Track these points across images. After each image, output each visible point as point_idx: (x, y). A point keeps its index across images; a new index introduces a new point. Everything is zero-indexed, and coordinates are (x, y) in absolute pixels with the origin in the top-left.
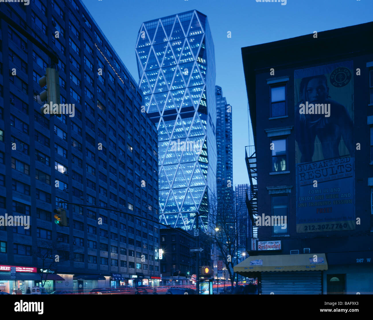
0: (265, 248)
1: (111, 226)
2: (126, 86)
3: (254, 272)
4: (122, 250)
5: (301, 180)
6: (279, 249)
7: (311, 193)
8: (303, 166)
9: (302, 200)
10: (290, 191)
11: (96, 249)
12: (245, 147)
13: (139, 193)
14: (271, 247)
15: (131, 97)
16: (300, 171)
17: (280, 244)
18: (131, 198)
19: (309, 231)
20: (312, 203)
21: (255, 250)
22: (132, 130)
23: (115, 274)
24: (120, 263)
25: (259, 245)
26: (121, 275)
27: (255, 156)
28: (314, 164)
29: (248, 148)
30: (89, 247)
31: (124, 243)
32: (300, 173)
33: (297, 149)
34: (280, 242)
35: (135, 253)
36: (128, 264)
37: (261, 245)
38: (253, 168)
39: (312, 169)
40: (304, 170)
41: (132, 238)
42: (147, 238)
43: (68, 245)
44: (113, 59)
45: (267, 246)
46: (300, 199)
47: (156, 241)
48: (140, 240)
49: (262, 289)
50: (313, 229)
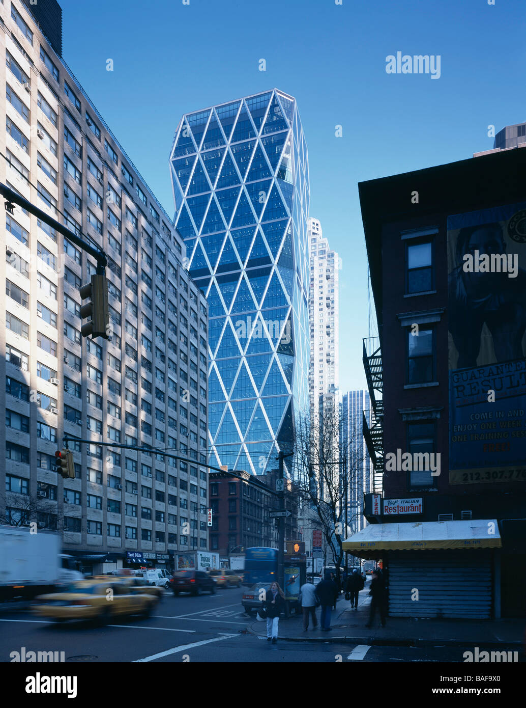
0: (396, 510)
1: (126, 470)
2: (155, 228)
3: (376, 550)
4: (145, 510)
5: (458, 397)
6: (419, 512)
7: (474, 418)
8: (462, 374)
9: (459, 430)
10: (438, 416)
11: (101, 509)
12: (363, 339)
13: (174, 411)
14: (406, 510)
15: (163, 247)
16: (456, 383)
17: (421, 505)
18: (161, 420)
19: (470, 482)
20: (476, 435)
21: (379, 513)
22: (165, 304)
23: (131, 553)
24: (140, 533)
25: (385, 506)
26: (141, 554)
27: (379, 353)
28: (479, 371)
29: (367, 342)
30: (89, 506)
31: (148, 499)
32: (455, 385)
33: (451, 346)
34: (420, 500)
35: (167, 516)
36: (154, 535)
37: (389, 507)
38: (375, 374)
39: (476, 378)
40: (463, 379)
41: (162, 489)
42: (187, 490)
43: (56, 502)
44: (135, 185)
45: (398, 507)
46: (455, 428)
47: (202, 494)
48: (174, 494)
49: (390, 579)
50: (477, 479)
